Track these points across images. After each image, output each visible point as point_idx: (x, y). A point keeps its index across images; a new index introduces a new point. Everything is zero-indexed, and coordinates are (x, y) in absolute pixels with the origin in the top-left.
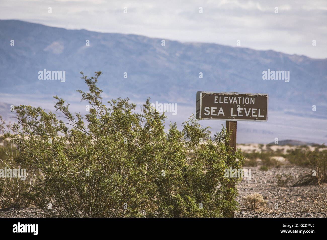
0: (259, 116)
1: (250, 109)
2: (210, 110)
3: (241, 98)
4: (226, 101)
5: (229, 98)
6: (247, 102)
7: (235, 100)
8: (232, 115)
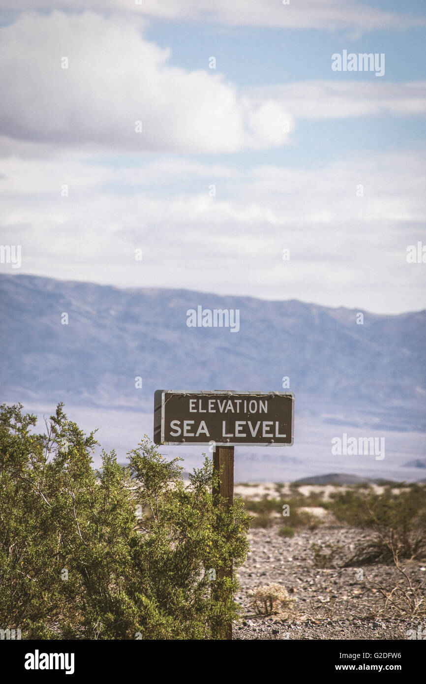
0: (276, 436)
1: (259, 423)
2: (181, 426)
3: (241, 401)
4: (212, 409)
5: (219, 401)
6: (253, 409)
7: (230, 406)
8: (224, 435)
